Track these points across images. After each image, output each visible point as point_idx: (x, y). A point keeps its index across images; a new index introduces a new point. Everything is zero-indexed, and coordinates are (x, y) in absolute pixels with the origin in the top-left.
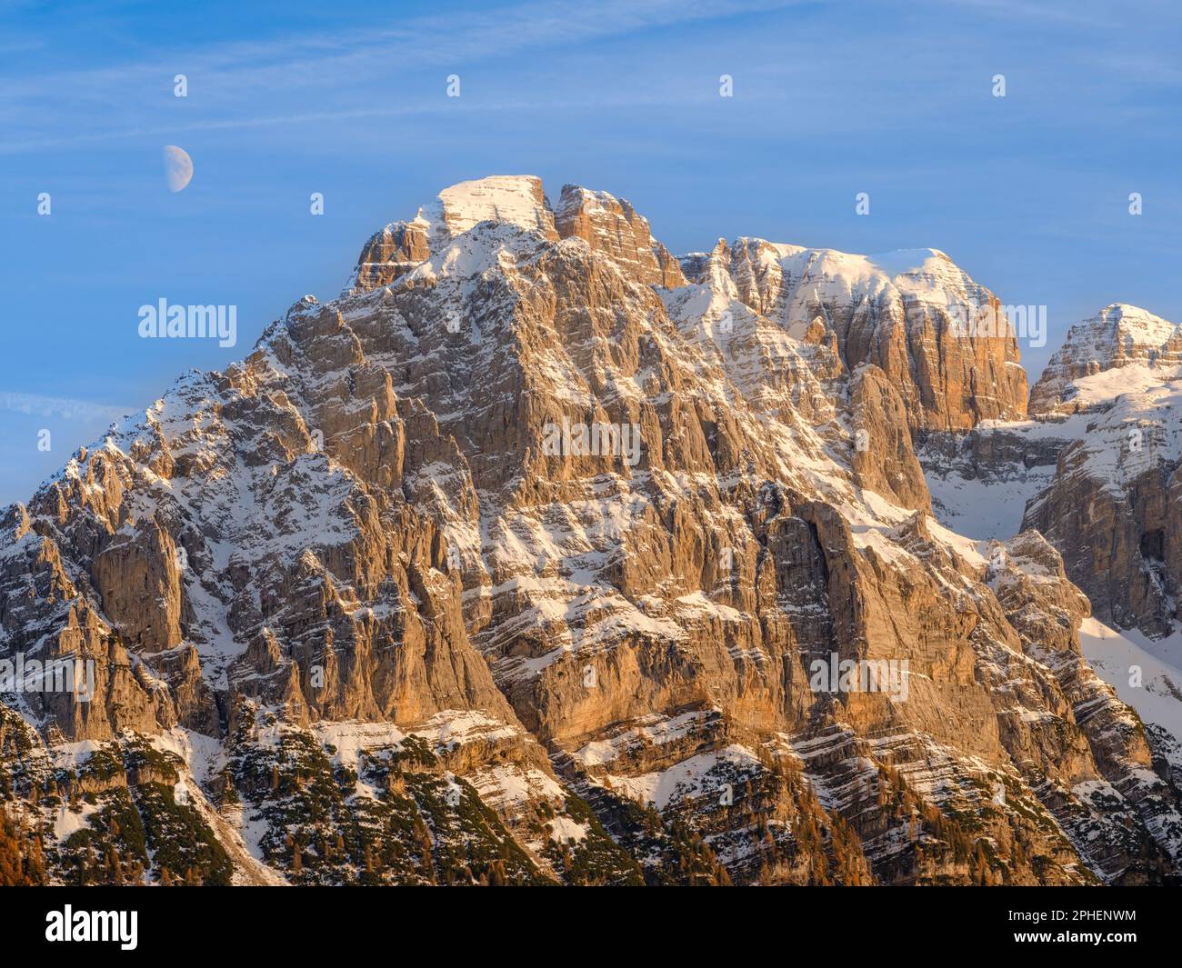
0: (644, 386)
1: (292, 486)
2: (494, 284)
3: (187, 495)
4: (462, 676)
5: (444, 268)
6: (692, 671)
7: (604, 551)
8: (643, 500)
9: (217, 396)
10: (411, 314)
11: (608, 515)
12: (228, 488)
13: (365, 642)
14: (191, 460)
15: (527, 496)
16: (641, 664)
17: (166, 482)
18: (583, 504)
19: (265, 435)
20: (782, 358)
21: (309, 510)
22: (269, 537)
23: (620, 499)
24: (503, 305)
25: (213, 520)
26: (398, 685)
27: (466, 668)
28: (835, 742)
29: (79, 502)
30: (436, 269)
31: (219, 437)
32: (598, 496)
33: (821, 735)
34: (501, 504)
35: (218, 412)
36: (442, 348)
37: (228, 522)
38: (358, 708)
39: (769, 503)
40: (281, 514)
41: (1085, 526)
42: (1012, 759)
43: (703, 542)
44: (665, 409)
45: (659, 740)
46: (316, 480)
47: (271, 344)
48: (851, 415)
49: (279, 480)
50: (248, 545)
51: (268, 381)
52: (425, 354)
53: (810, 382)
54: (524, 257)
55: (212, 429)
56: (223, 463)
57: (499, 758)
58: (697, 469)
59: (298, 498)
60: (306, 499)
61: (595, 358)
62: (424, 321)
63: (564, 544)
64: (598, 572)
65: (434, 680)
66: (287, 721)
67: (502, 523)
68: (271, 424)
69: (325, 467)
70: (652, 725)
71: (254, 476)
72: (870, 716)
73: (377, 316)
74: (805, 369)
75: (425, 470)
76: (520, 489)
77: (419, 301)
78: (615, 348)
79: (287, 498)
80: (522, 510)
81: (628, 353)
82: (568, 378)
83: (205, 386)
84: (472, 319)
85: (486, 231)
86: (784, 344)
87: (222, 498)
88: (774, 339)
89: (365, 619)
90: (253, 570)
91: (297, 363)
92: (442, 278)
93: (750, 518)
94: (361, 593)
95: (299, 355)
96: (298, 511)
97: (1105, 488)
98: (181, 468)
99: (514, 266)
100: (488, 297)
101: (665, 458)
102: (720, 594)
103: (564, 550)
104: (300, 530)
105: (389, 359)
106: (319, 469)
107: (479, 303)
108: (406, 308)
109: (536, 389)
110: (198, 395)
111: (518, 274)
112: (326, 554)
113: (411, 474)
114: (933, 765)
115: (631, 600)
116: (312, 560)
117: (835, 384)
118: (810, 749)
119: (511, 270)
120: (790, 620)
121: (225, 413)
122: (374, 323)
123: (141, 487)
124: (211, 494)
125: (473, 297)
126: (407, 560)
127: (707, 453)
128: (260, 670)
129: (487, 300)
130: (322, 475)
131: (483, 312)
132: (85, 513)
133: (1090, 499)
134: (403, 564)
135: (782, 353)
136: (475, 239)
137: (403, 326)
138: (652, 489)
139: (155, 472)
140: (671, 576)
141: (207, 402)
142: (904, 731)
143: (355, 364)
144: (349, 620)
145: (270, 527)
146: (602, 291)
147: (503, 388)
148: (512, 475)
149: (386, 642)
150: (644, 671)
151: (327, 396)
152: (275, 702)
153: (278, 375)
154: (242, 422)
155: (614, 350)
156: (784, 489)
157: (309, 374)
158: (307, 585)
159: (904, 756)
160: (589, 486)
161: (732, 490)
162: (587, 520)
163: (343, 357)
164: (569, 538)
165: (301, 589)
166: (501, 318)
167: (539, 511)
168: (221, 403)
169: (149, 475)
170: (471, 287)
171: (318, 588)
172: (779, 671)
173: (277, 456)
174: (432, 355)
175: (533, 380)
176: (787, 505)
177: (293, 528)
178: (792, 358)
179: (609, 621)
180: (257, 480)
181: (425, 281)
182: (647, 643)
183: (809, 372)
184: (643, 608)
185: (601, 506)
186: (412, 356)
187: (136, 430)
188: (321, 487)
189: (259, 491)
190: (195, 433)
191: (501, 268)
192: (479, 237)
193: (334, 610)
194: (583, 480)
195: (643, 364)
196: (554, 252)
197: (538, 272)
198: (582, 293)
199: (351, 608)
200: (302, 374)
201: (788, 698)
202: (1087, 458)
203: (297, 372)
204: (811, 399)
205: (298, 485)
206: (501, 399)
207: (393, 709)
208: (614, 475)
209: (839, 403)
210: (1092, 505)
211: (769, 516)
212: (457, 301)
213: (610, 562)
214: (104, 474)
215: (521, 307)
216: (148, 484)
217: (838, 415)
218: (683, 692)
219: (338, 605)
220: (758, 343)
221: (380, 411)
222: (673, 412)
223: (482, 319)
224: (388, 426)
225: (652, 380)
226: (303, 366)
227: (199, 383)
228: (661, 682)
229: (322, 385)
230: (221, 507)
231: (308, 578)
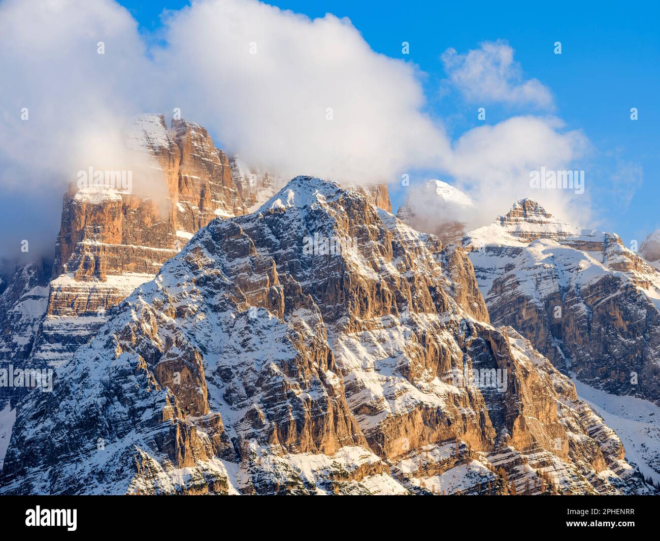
0: (397, 267)
1: (249, 325)
2: (318, 212)
3: (186, 328)
4: (350, 428)
5: (288, 202)
6: (449, 423)
7: (394, 357)
8: (409, 329)
9: (191, 273)
10: (274, 227)
11: (392, 338)
12: (208, 325)
13: (308, 412)
14: (184, 309)
15: (351, 328)
16: (423, 419)
17: (174, 321)
18: (378, 331)
19: (223, 296)
20: (412, 241)
21: (261, 339)
22: (239, 353)
23: (397, 329)
24: (326, 223)
25: (203, 342)
26: (325, 435)
27: (352, 424)
28: (509, 457)
29: (141, 334)
30: (284, 202)
31: (197, 296)
32: (385, 327)
33: (500, 452)
34: (337, 331)
35: (195, 282)
36: (295, 246)
37: (210, 343)
38: (307, 447)
39: (466, 330)
40: (245, 341)
41: (520, 321)
42: (572, 461)
43: (438, 352)
44: (411, 280)
45: (436, 459)
46: (262, 322)
47: (203, 242)
48: (449, 271)
49: (238, 321)
50: (227, 357)
51: (205, 263)
52: (284, 249)
53: (427, 254)
54: (329, 197)
55: (193, 292)
56: (202, 311)
57: (373, 472)
58: (429, 312)
59: (253, 332)
60: (259, 333)
61: (373, 253)
62: (282, 231)
63: (373, 353)
64: (394, 369)
65: (338, 431)
66: (274, 455)
67: (340, 342)
68: (224, 290)
69: (267, 315)
70: (431, 451)
71: (219, 318)
72: (524, 443)
73: (257, 228)
74: (424, 247)
75: (295, 313)
76: (348, 324)
77: (278, 220)
78: (381, 247)
79: (247, 332)
80: (349, 335)
81: (388, 250)
82: (364, 264)
83: (184, 268)
84: (308, 231)
85: (304, 182)
86: (412, 234)
87: (205, 330)
88: (406, 231)
89: (307, 400)
90: (234, 371)
91: (217, 253)
92: (288, 208)
93: (457, 338)
94: (303, 386)
95: (218, 249)
96: (255, 339)
97: (531, 301)
98: (180, 313)
99: (325, 202)
100: (315, 219)
101: (414, 306)
102: (448, 379)
103: (374, 357)
104: (258, 350)
105: (264, 251)
106: (263, 316)
107: (311, 222)
108: (271, 224)
109: (352, 270)
110: (181, 272)
111: (328, 206)
112: (282, 364)
113: (288, 315)
114: (557, 468)
115: (413, 383)
116: (275, 368)
117: (440, 255)
118: (496, 461)
119: (325, 204)
120: (482, 392)
121: (198, 283)
122: (255, 231)
123: (161, 323)
124: (199, 328)
125: (306, 218)
126: (318, 367)
127: (433, 304)
128: (254, 426)
129: (314, 221)
130: (265, 320)
131: (313, 227)
132: (145, 340)
133: (523, 306)
134: (316, 368)
135: (411, 238)
136: (300, 186)
137: (270, 233)
138: (411, 323)
139: (167, 315)
140: (426, 370)
141: (186, 277)
142: (541, 451)
143: (253, 255)
144: (299, 400)
145: (239, 348)
146: (371, 216)
147: (334, 269)
148: (341, 316)
149: (318, 412)
150: (425, 422)
151: (238, 272)
152: (266, 444)
153: (210, 260)
154: (206, 288)
155: (380, 247)
156: (473, 323)
157: (225, 259)
158: (274, 381)
159: (544, 464)
160: (380, 322)
161: (447, 323)
162: (382, 341)
163: (245, 251)
164: (376, 350)
165: (271, 383)
166: (326, 231)
167: (357, 335)
168: (195, 278)
169: (165, 317)
170: (304, 213)
171: (282, 383)
172: (478, 419)
173: (231, 308)
174: (290, 250)
175: (350, 266)
176: (475, 332)
177: (254, 348)
178: (417, 241)
179: (406, 396)
180: (221, 320)
181: (280, 209)
182: (427, 408)
183: (426, 249)
184: (420, 388)
185: (388, 333)
186: (277, 250)
187: (152, 292)
188: (266, 326)
189: (224, 326)
190: (184, 294)
191: (319, 203)
192: (301, 185)
193: (291, 395)
194: (376, 318)
195: (396, 255)
196: (345, 195)
197: (339, 206)
198: (362, 217)
199: (299, 393)
200: (222, 260)
201: (483, 434)
202: (519, 285)
203: (218, 258)
204: (429, 263)
205: (252, 325)
206: (333, 275)
207: (323, 447)
208: (392, 316)
209: (443, 265)
210: (525, 310)
211: (467, 337)
212: (300, 221)
213: (400, 364)
214: (150, 318)
215: (337, 225)
216: (165, 322)
217: (443, 272)
218: (444, 433)
219: (293, 393)
220: (398, 232)
221: (270, 281)
222: (416, 282)
223: (313, 231)
224: (276, 289)
225: (402, 265)
226: (221, 255)
227: (180, 266)
228: (433, 428)
229: (234, 266)
230: (206, 335)
231: (274, 377)
